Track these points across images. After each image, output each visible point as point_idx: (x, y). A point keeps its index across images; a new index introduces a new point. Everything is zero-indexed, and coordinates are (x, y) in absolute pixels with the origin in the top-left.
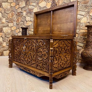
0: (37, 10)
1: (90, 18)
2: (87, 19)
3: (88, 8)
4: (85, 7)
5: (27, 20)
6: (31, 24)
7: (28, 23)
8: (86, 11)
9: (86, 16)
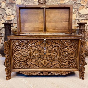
0: (21, 2)
1: (79, 15)
2: (76, 16)
3: (77, 5)
4: (74, 4)
5: (7, 13)
6: (13, 18)
7: (10, 16)
8: (76, 8)
9: (75, 13)
